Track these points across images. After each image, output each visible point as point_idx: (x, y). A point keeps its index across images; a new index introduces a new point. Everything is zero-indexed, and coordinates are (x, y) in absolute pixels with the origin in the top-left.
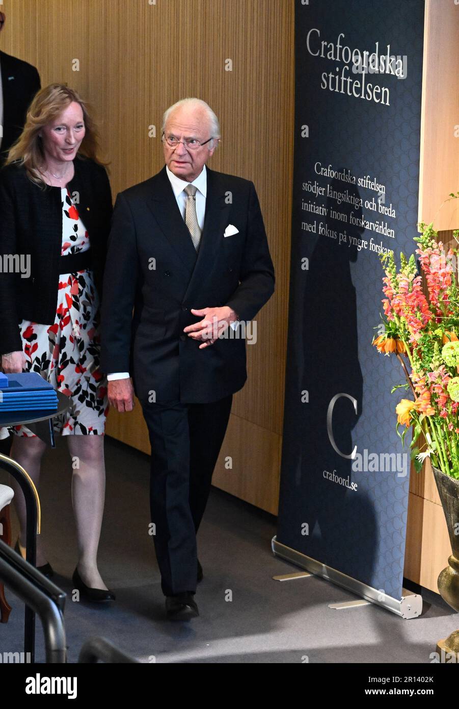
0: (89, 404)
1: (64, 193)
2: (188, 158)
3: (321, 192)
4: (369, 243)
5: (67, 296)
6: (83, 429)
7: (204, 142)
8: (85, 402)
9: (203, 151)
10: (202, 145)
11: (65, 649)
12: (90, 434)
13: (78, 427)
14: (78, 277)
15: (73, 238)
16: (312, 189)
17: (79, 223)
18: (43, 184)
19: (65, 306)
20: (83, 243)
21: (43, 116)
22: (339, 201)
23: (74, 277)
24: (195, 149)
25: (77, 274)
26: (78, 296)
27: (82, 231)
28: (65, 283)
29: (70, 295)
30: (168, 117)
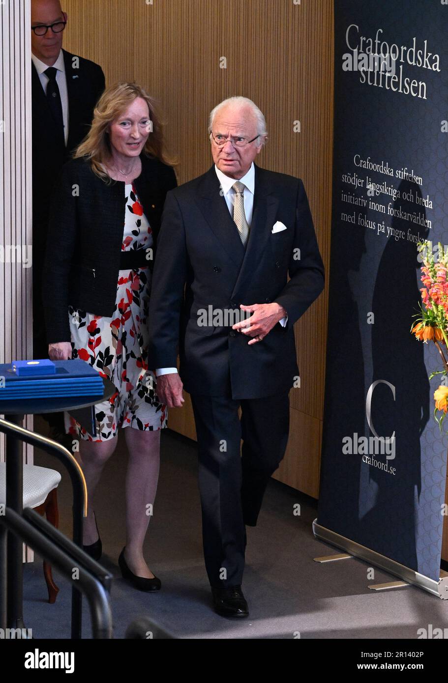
0: (148, 400)
1: (128, 189)
2: (236, 156)
3: (360, 183)
4: (406, 234)
5: (127, 290)
6: (140, 423)
7: (251, 139)
8: (144, 398)
9: (251, 147)
10: (249, 142)
12: (146, 430)
13: (135, 421)
14: (139, 273)
15: (135, 233)
16: (351, 180)
17: (143, 218)
18: (107, 178)
19: (126, 301)
20: (145, 239)
21: (109, 111)
22: (378, 193)
23: (136, 273)
24: (242, 146)
25: (138, 271)
26: (139, 291)
27: (145, 226)
28: (126, 279)
29: (130, 290)
30: (215, 116)
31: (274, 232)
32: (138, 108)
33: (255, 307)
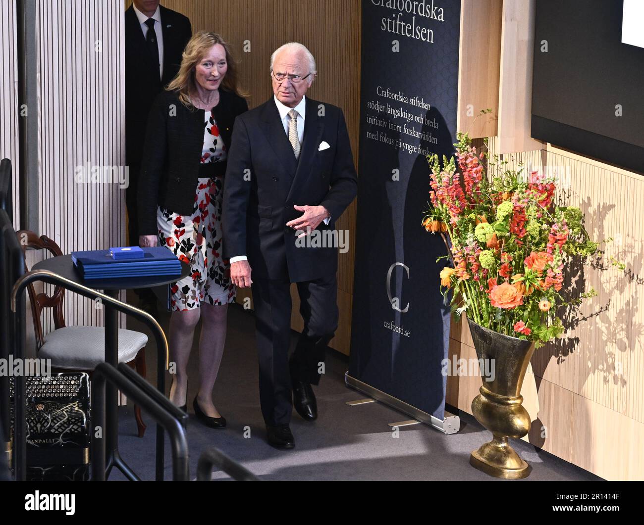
0: (217, 282)
1: (208, 115)
2: (291, 90)
3: (382, 109)
4: (418, 149)
5: (206, 194)
6: (211, 299)
7: (304, 77)
8: (214, 280)
9: (304, 83)
10: (303, 79)
11: (187, 457)
12: (216, 304)
13: (208, 298)
14: (215, 181)
15: (212, 150)
16: (375, 107)
17: (219, 139)
18: (191, 106)
19: (205, 202)
20: (221, 155)
21: (194, 53)
22: (396, 116)
23: (213, 180)
24: (297, 82)
25: (215, 179)
26: (215, 195)
27: (220, 145)
28: (205, 185)
29: (208, 194)
30: (276, 58)
31: (320, 150)
32: (217, 52)
33: (305, 208)
